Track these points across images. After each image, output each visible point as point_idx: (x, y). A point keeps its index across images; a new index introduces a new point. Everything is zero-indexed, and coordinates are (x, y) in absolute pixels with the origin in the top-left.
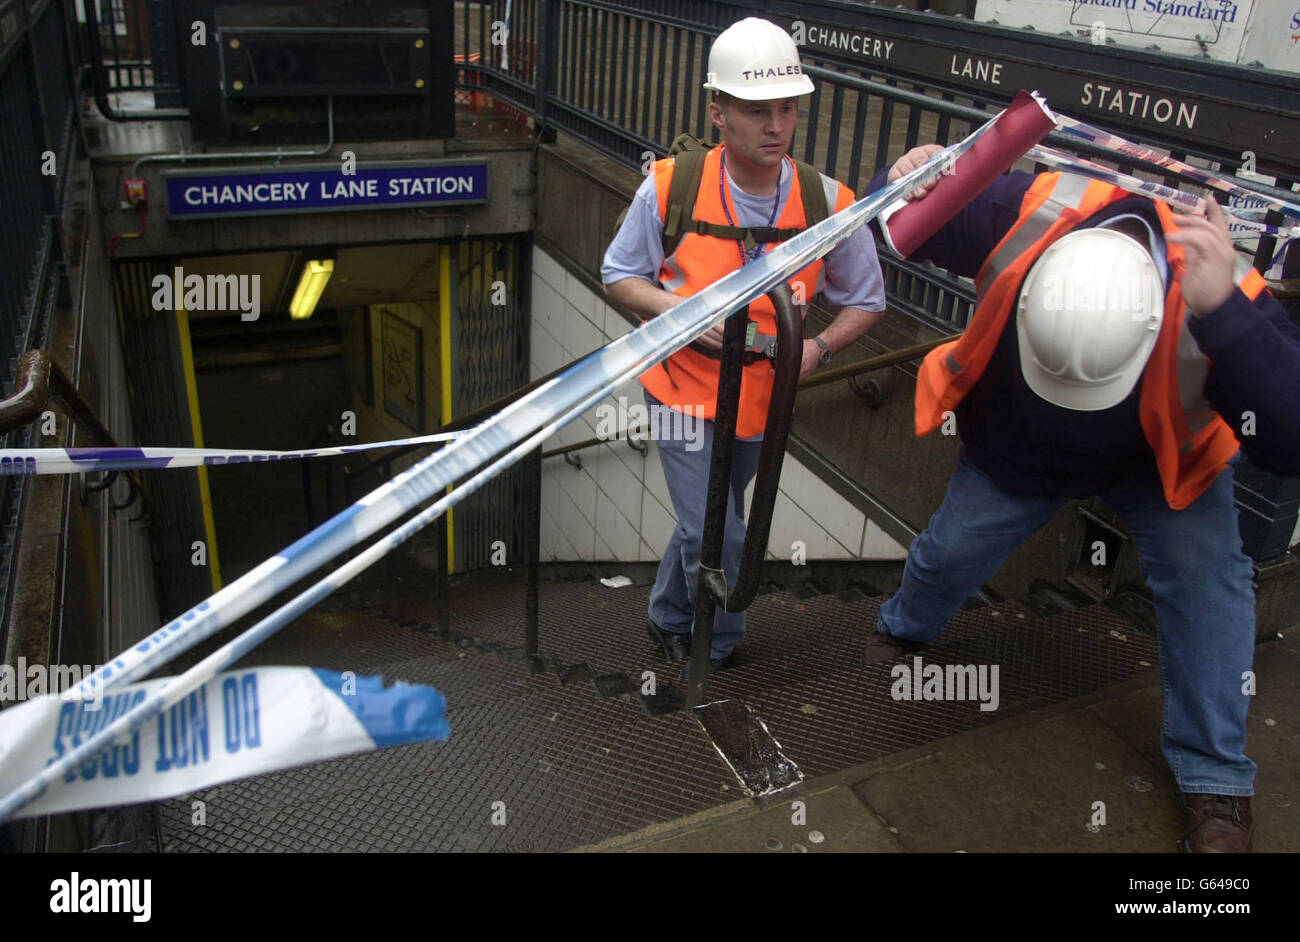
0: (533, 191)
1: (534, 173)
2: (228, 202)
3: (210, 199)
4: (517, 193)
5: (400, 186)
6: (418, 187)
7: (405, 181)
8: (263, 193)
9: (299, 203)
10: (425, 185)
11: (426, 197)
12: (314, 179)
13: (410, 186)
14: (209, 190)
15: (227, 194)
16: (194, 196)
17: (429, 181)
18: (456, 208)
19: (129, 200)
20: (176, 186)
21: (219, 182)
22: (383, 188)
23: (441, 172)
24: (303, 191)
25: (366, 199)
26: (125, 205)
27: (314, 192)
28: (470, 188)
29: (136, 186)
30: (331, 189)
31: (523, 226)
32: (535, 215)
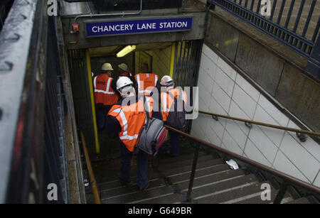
0: (205, 25)
1: (206, 19)
2: (106, 31)
3: (100, 30)
4: (200, 26)
5: (163, 25)
6: (169, 25)
7: (165, 23)
8: (118, 28)
9: (130, 31)
10: (171, 25)
11: (171, 29)
12: (135, 23)
13: (167, 25)
14: (100, 27)
15: (106, 29)
16: (95, 29)
17: (173, 23)
18: (180, 32)
19: (73, 31)
20: (89, 26)
21: (103, 24)
22: (158, 26)
23: (176, 20)
24: (131, 27)
25: (152, 30)
26: (72, 32)
27: (135, 27)
28: (186, 26)
29: (76, 26)
30: (140, 27)
31: (200, 37)
32: (205, 34)
